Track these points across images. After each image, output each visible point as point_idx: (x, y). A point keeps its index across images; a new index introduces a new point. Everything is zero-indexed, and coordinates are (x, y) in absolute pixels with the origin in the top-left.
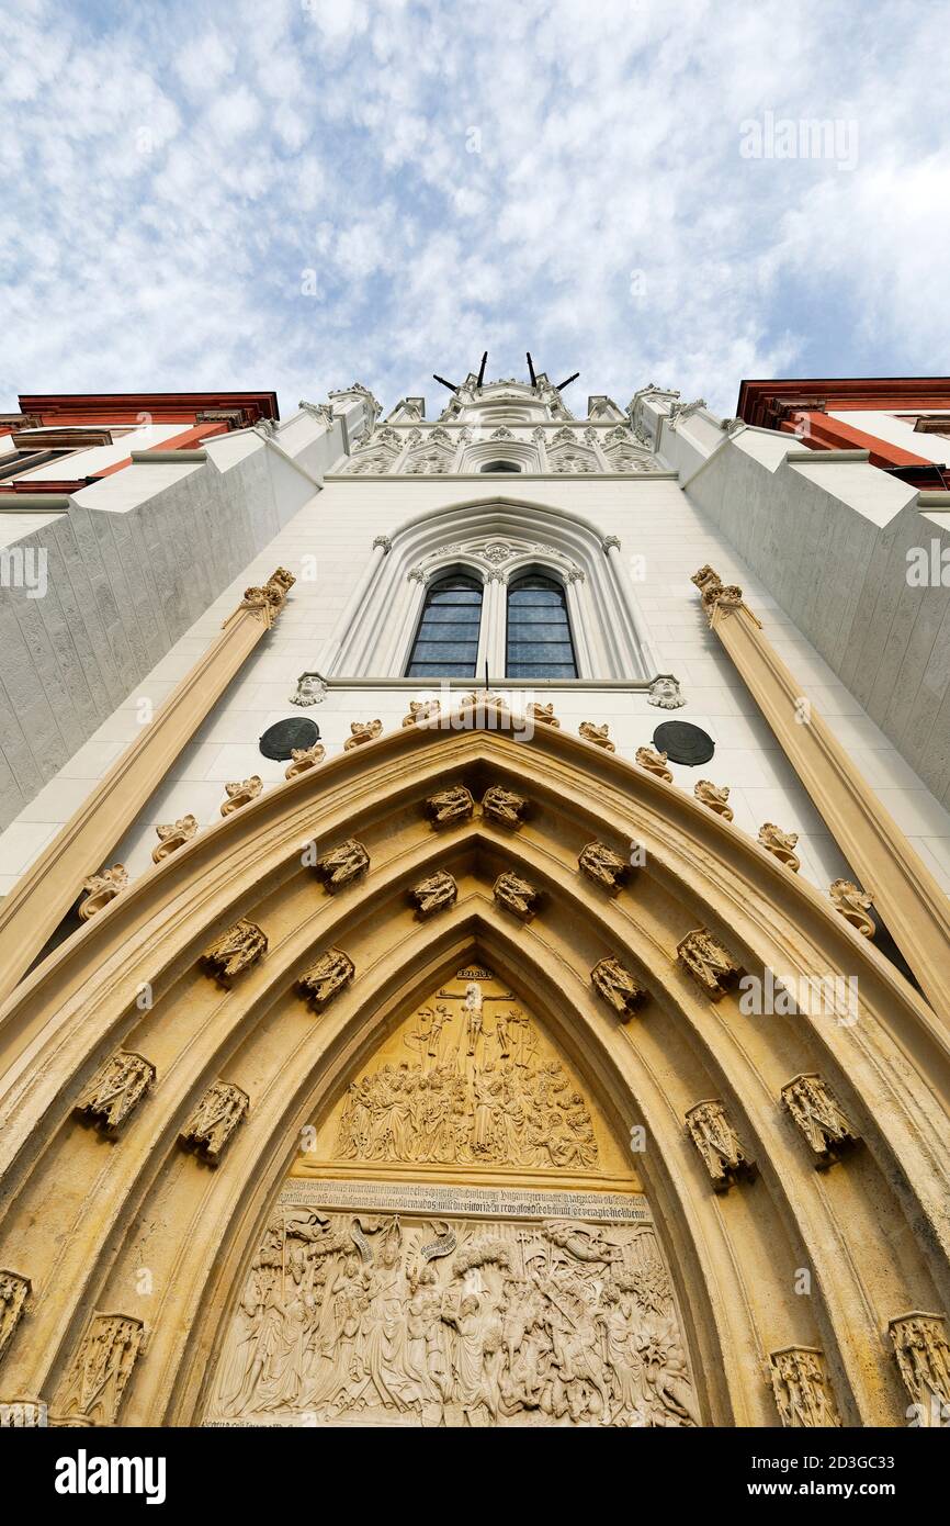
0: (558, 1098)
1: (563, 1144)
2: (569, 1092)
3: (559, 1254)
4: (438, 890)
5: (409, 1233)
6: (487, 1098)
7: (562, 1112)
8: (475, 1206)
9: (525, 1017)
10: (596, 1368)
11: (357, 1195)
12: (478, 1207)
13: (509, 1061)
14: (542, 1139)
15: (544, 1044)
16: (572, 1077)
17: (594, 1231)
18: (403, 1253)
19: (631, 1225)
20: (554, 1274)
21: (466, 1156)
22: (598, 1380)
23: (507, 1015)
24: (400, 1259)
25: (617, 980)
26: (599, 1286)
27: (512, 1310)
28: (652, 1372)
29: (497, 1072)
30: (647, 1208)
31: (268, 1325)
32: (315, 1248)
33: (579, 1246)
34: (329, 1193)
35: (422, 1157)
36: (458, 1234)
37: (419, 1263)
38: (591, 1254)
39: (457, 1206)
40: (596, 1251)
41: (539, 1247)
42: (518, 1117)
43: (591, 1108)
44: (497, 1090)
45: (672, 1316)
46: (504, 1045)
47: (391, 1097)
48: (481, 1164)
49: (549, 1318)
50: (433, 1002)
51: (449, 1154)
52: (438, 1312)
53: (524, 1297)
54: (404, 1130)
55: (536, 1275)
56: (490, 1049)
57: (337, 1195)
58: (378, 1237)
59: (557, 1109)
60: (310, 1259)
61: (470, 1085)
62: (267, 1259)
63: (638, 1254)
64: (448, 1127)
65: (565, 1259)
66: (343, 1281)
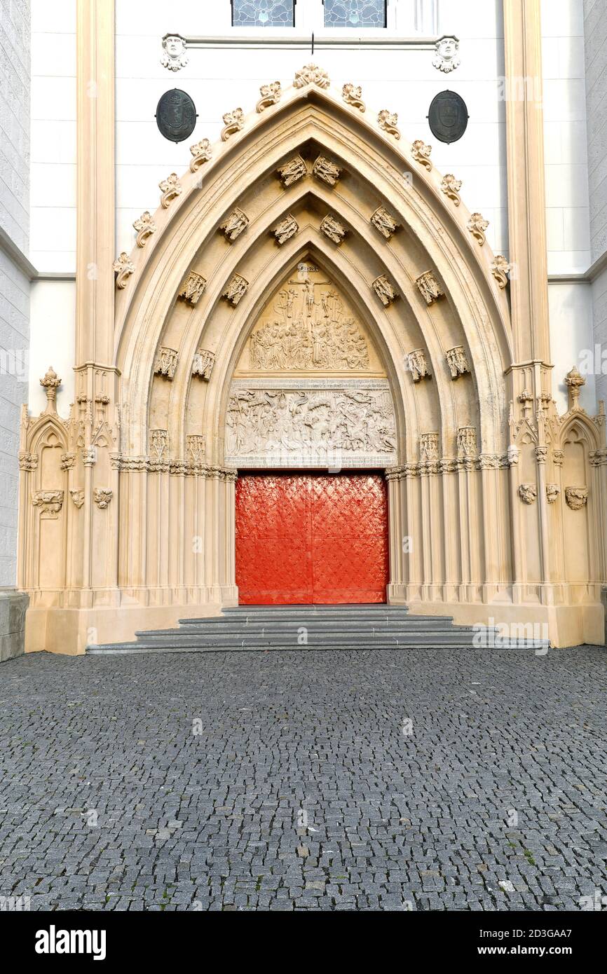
0: (352, 337)
1: (354, 359)
2: (358, 334)
3: (351, 401)
4: (288, 230)
5: (289, 396)
6: (318, 340)
7: (354, 344)
8: (316, 386)
9: (336, 294)
10: (362, 436)
11: (264, 384)
12: (317, 386)
13: (329, 319)
14: (344, 356)
15: (346, 309)
16: (360, 326)
17: (365, 393)
18: (287, 403)
19: (380, 390)
20: (347, 408)
21: (311, 366)
22: (363, 439)
23: (327, 295)
24: (286, 406)
25: (385, 290)
26: (365, 411)
27: (332, 421)
28: (382, 436)
29: (322, 325)
30: (388, 384)
31: (240, 430)
32: (251, 404)
33: (359, 398)
34: (253, 383)
35: (290, 367)
36: (308, 395)
37: (294, 407)
38: (363, 401)
39: (309, 386)
40: (365, 400)
41: (342, 399)
42: (334, 347)
43: (368, 341)
44: (323, 335)
45: (392, 420)
46: (326, 311)
47: (273, 341)
48: (316, 369)
49: (345, 423)
50: (287, 287)
51: (303, 365)
52: (304, 423)
53: (337, 416)
54: (281, 355)
55: (341, 409)
56: (319, 312)
57: (256, 384)
58: (276, 398)
59: (351, 343)
60: (250, 407)
61: (310, 332)
62: (233, 409)
63: (382, 399)
64: (301, 354)
65: (352, 402)
66: (265, 414)
